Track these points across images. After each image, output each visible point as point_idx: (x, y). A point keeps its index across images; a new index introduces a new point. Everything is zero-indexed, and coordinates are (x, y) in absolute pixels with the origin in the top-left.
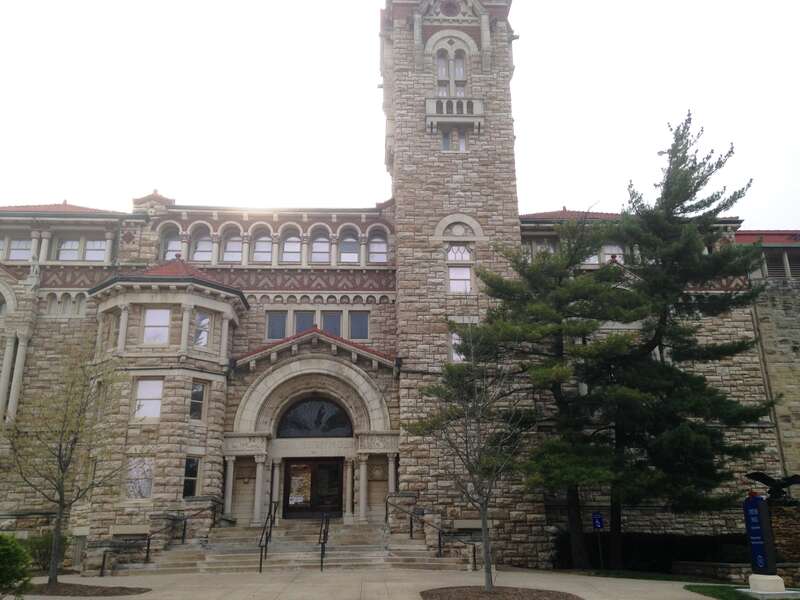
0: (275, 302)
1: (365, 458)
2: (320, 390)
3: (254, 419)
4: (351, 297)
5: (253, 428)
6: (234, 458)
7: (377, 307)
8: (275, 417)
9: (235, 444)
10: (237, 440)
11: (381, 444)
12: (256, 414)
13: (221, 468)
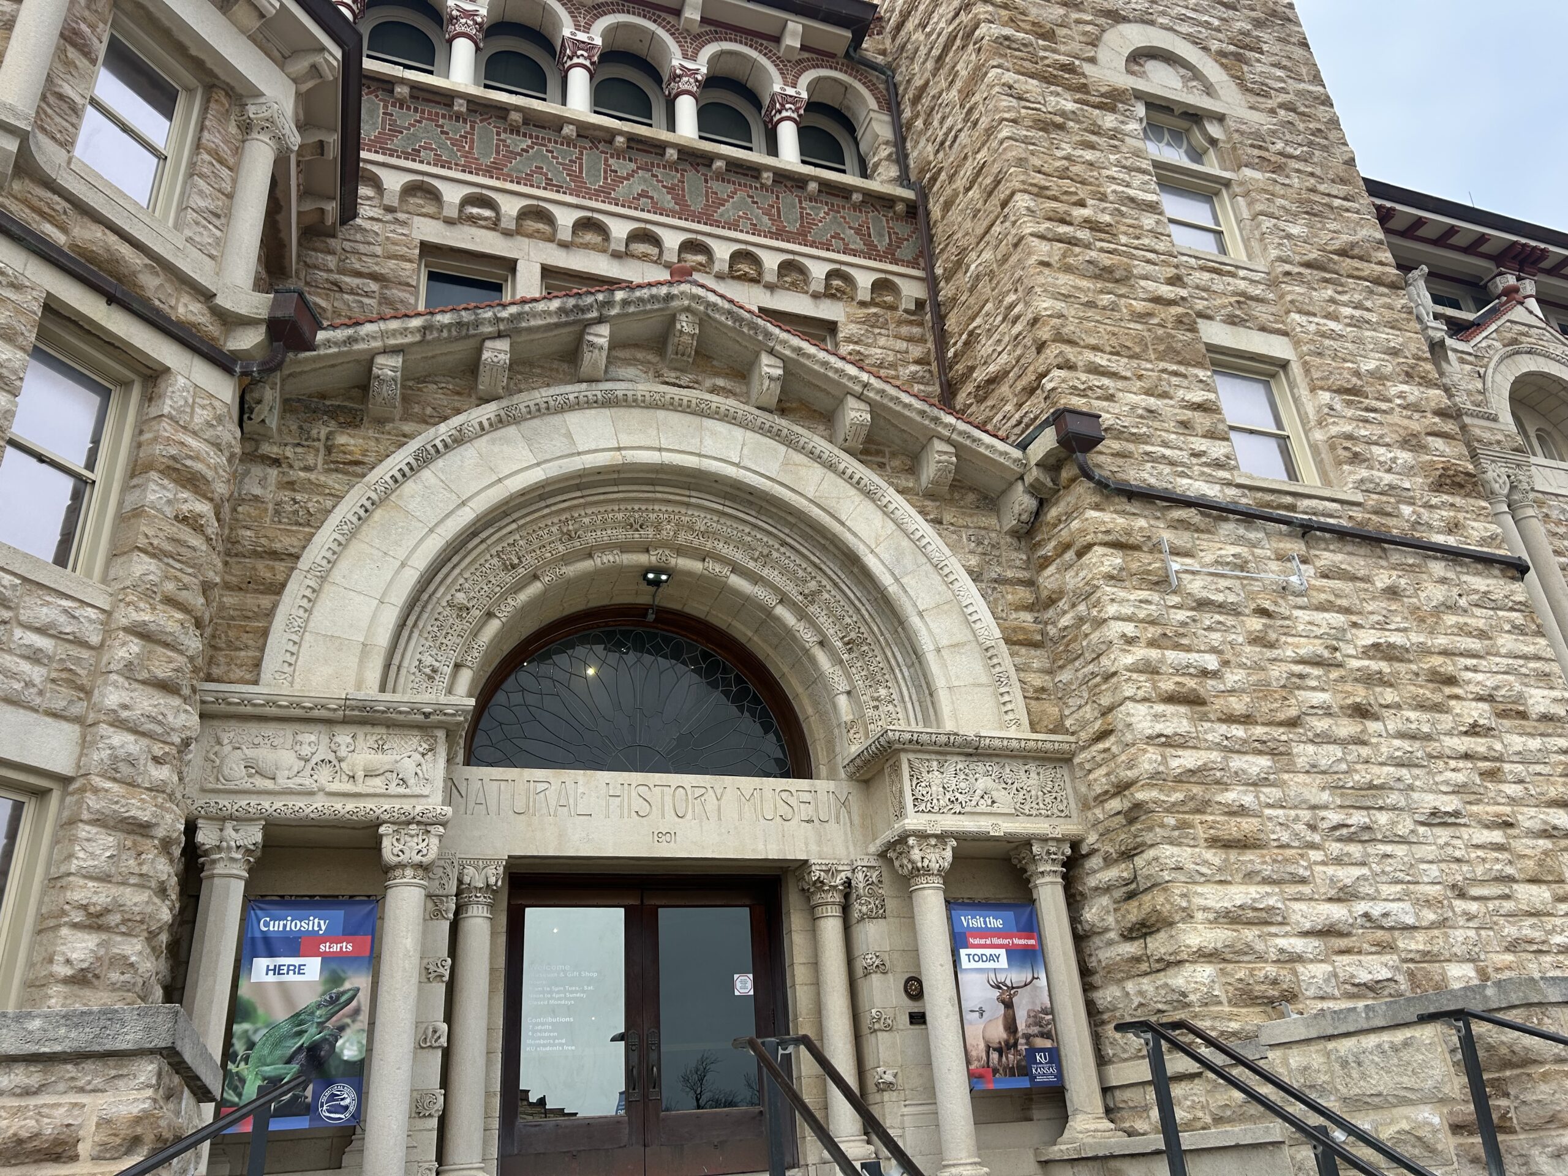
0: (464, 219)
1: (941, 858)
2: (685, 563)
3: (383, 638)
4: (771, 262)
5: (373, 675)
6: (254, 835)
7: (862, 312)
8: (475, 656)
9: (264, 755)
10: (283, 734)
11: (1000, 795)
12: (390, 617)
13: (164, 870)
